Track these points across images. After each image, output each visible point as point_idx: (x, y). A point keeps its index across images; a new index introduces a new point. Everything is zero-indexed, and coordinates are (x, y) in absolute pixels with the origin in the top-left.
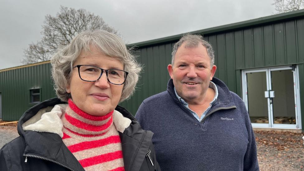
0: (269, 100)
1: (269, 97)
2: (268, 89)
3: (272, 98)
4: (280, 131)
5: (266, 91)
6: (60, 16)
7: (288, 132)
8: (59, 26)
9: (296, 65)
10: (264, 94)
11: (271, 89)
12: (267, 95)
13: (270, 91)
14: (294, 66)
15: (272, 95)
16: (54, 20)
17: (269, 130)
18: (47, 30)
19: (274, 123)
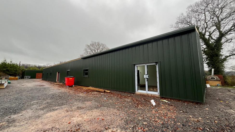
0: (146, 79)
1: (146, 78)
2: (146, 74)
3: (147, 78)
4: (151, 95)
5: (145, 75)
6: (91, 45)
7: (154, 96)
8: (91, 48)
9: (157, 62)
10: (144, 76)
11: (147, 74)
12: (145, 77)
13: (146, 75)
14: (156, 63)
15: (147, 77)
16: (89, 46)
17: (146, 94)
18: (86, 50)
19: (148, 91)
